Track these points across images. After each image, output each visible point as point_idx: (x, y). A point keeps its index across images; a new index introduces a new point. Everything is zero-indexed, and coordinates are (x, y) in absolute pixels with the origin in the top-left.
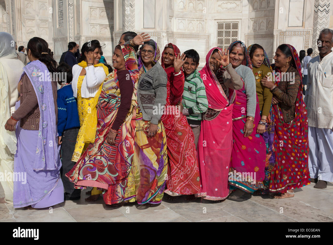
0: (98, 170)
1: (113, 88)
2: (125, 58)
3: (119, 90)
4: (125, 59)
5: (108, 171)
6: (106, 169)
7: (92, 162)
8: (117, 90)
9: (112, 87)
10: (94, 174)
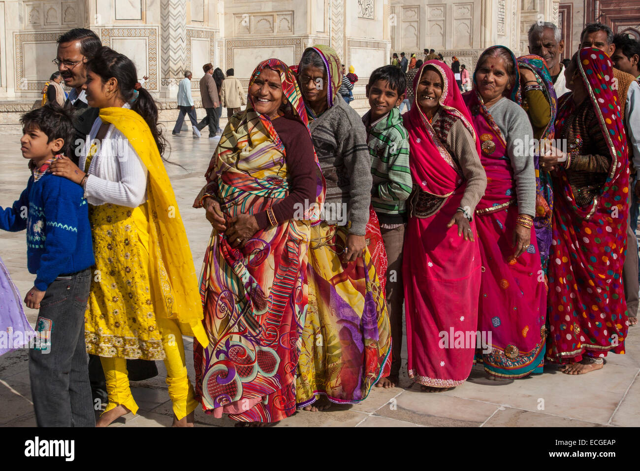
0: (240, 374)
1: (275, 164)
2: (293, 100)
3: (285, 166)
4: (293, 103)
5: (260, 370)
6: (256, 364)
7: (222, 357)
8: (282, 166)
9: (274, 162)
10: (232, 388)
